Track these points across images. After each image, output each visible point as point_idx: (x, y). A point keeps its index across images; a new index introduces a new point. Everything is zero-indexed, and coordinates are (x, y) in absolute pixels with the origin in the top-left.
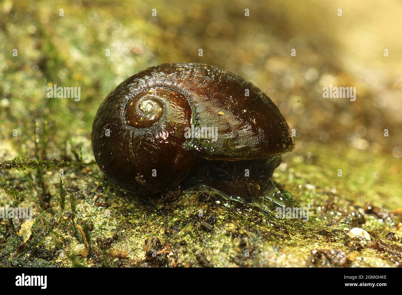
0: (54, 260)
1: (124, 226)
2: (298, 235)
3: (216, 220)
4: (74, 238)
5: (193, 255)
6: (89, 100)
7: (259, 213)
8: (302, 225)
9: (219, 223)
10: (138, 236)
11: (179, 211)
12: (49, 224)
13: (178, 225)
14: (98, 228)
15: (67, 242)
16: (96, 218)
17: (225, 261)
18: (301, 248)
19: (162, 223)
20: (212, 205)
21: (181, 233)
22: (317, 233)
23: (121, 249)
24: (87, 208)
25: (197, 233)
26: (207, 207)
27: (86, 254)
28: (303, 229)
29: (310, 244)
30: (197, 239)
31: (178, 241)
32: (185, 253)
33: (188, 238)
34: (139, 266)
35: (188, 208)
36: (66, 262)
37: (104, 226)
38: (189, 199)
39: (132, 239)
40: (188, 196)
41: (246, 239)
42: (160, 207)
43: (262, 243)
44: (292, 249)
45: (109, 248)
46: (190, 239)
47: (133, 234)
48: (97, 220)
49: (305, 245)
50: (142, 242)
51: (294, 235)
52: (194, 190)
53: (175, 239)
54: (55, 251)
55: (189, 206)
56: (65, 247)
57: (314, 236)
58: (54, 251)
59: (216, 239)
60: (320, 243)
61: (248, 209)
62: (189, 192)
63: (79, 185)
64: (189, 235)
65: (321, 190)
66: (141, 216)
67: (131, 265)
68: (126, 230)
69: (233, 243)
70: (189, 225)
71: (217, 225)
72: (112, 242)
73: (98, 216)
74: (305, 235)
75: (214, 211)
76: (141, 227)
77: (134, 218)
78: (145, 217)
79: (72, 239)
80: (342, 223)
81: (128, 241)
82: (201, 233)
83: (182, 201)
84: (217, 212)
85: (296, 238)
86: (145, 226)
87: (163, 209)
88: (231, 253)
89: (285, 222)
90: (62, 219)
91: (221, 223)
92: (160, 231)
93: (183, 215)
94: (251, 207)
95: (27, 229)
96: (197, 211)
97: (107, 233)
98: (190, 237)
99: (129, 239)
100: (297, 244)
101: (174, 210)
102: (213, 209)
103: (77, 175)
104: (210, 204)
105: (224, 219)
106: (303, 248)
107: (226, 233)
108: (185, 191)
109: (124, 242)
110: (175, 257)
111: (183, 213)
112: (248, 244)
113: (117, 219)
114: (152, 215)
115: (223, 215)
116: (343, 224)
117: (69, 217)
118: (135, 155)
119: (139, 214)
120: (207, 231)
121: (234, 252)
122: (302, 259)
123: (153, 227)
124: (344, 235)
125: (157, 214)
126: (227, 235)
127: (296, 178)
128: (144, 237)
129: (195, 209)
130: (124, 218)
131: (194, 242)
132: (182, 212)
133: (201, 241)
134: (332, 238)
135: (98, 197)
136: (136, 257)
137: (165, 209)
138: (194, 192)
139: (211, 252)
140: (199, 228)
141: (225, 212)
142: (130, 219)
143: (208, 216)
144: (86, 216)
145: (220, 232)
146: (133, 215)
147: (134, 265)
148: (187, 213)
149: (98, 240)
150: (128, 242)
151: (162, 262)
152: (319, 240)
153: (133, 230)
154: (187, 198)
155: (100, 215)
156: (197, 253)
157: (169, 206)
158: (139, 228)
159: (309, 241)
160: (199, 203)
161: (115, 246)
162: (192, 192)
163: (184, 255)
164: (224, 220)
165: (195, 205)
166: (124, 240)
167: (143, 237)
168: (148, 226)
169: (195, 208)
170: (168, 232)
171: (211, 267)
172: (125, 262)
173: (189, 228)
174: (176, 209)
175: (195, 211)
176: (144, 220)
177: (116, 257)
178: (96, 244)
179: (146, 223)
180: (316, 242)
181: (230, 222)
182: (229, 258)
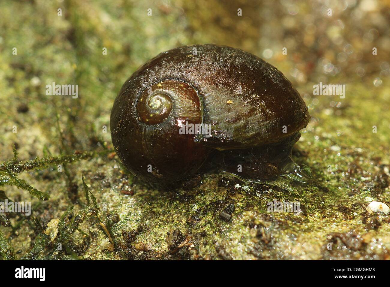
0: (82, 256)
1: (148, 216)
2: (317, 215)
3: (234, 208)
4: (100, 231)
5: (213, 246)
6: (120, 67)
7: (279, 193)
8: (322, 201)
9: (237, 211)
10: (161, 227)
11: (200, 197)
12: (74, 222)
13: (199, 213)
14: (123, 219)
15: (94, 236)
16: (121, 207)
17: (243, 253)
18: (318, 231)
19: (184, 211)
20: (231, 191)
21: (202, 223)
22: (336, 210)
23: (145, 240)
24: (113, 197)
25: (217, 222)
26: (226, 193)
27: (112, 248)
28: (323, 206)
29: (328, 226)
30: (216, 230)
31: (199, 231)
32: (205, 244)
33: (208, 228)
34: (163, 259)
35: (209, 194)
36: (94, 257)
37: (129, 217)
38: (210, 183)
39: (156, 230)
40: (209, 180)
41: (262, 230)
42: (183, 193)
43: (278, 232)
44: (308, 235)
45: (134, 241)
46: (210, 230)
47: (157, 225)
48: (123, 210)
49: (322, 227)
50: (164, 233)
51: (313, 216)
52: (214, 173)
53: (196, 229)
54: (83, 247)
55: (209, 192)
56: (93, 241)
57: (333, 214)
58: (81, 246)
59: (234, 229)
60: (337, 222)
61: (268, 190)
62: (210, 176)
63: (106, 172)
64: (209, 225)
65: (346, 151)
66: (164, 204)
67: (156, 257)
68: (150, 220)
69: (250, 234)
70: (209, 213)
71: (235, 214)
72: (136, 234)
73: (124, 205)
74: (324, 213)
75: (233, 198)
76: (164, 216)
77: (158, 206)
78: (168, 205)
79: (98, 232)
80: (364, 190)
81: (152, 232)
82: (220, 223)
83: (203, 186)
84: (235, 199)
85: (315, 219)
86: (169, 215)
87: (185, 195)
88: (249, 245)
89: (305, 199)
90: (86, 216)
91: (239, 211)
92: (182, 220)
93: (204, 201)
94: (271, 187)
95: (53, 227)
96: (217, 197)
97: (132, 224)
98: (210, 227)
99: (153, 230)
100: (315, 227)
101: (196, 196)
102: (232, 195)
103: (103, 160)
104: (229, 189)
105: (242, 206)
106: (320, 232)
107: (243, 223)
108: (206, 175)
109: (148, 233)
110: (196, 249)
111: (204, 200)
112: (264, 235)
113: (141, 208)
114: (175, 203)
115: (241, 202)
116: (366, 192)
117: (93, 213)
118: (149, 152)
119: (163, 202)
120: (226, 220)
121: (251, 243)
122: (317, 246)
123: (175, 217)
124: (363, 209)
125: (180, 201)
126: (245, 225)
127: (322, 139)
128: (168, 228)
129: (215, 195)
130: (148, 207)
131: (214, 232)
132: (203, 198)
133: (220, 232)
134: (350, 214)
135: (124, 184)
136: (160, 248)
137: (187, 195)
138: (214, 176)
139: (230, 244)
140: (218, 217)
141: (244, 197)
142: (155, 208)
143: (226, 203)
144: (112, 207)
145: (238, 222)
146: (157, 203)
147: (159, 258)
148: (208, 199)
149: (124, 233)
150: (152, 234)
151: (183, 255)
152: (338, 218)
153: (157, 220)
154: (208, 182)
155: (125, 205)
156: (217, 244)
157: (191, 192)
158: (162, 217)
159: (327, 221)
160: (219, 187)
161: (140, 238)
162: (213, 175)
163: (204, 247)
164: (242, 208)
165: (216, 190)
166: (148, 231)
167: (166, 228)
168: (171, 215)
169: (215, 193)
170: (189, 221)
171: (230, 259)
172: (150, 255)
173: (209, 217)
174: (197, 195)
175: (215, 197)
176: (167, 208)
177: (141, 250)
178: (122, 237)
179: (169, 212)
180: (334, 221)
181: (248, 210)
182: (246, 250)
